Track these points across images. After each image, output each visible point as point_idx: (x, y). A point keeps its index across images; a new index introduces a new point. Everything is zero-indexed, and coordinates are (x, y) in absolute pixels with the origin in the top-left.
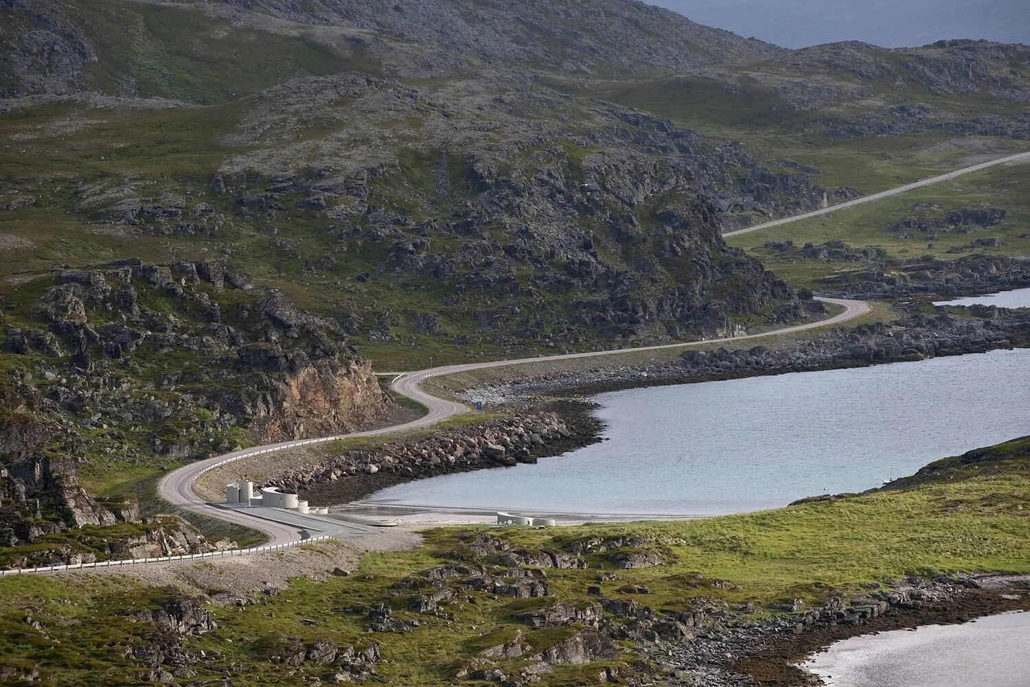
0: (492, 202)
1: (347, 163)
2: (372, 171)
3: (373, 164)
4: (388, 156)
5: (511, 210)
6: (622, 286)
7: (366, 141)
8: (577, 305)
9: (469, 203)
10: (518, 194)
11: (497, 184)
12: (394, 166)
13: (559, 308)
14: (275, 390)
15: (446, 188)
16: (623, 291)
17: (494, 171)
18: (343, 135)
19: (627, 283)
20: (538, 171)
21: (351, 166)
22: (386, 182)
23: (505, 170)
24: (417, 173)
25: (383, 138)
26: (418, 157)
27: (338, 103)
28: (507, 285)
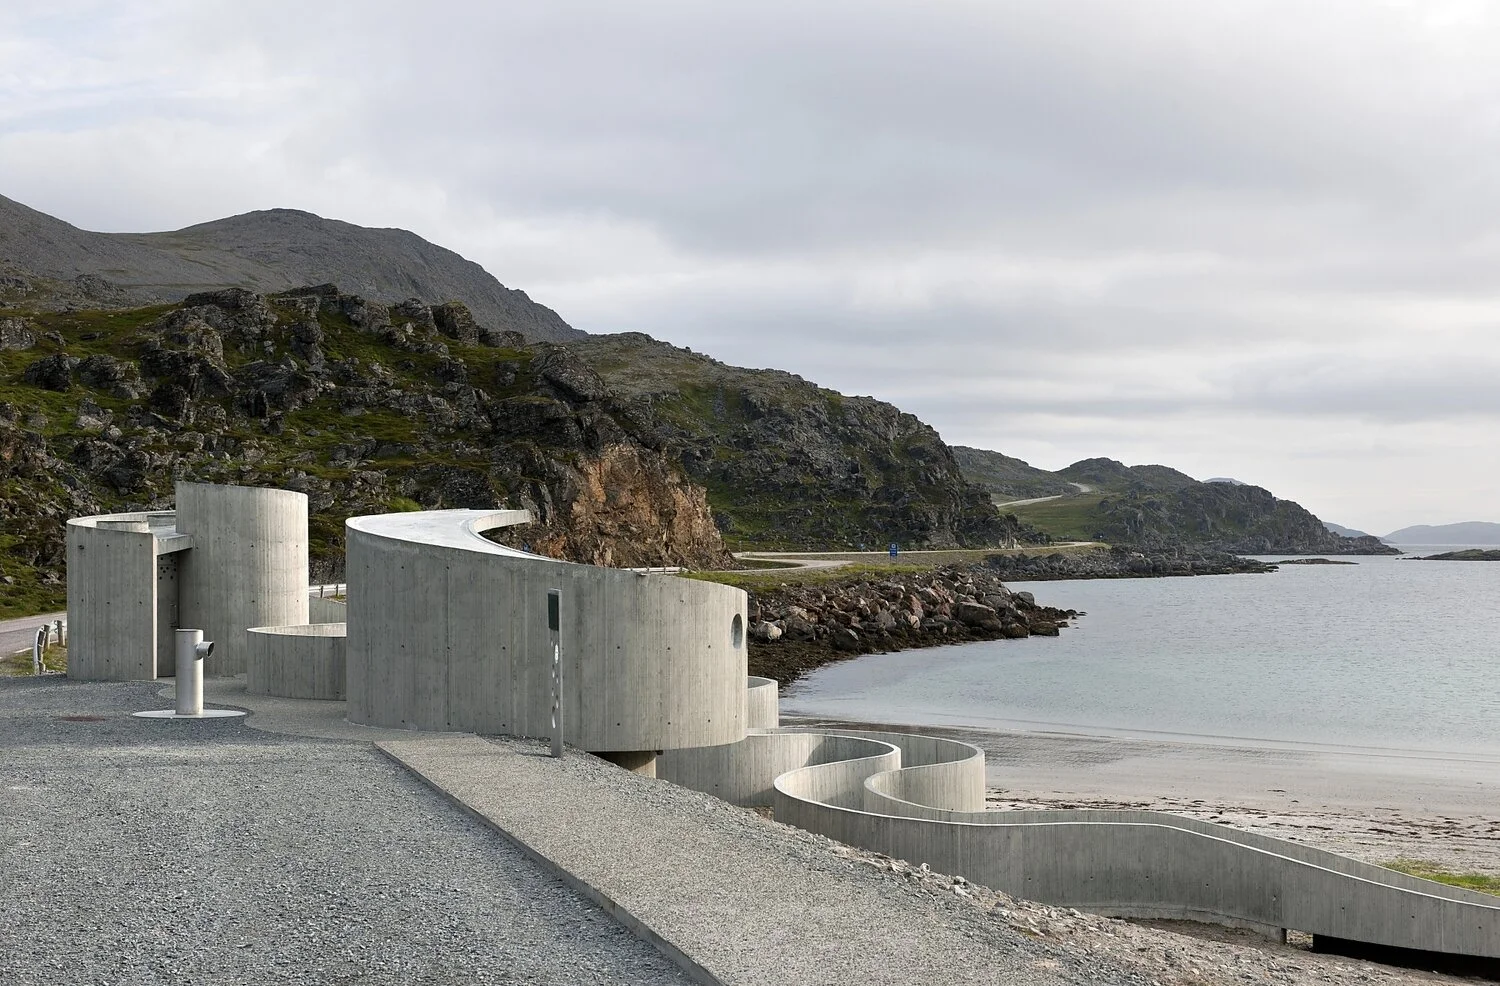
0: (766, 428)
1: (633, 389)
2: (656, 396)
3: (656, 391)
4: (670, 387)
5: (783, 434)
6: (903, 498)
7: (649, 375)
8: (867, 511)
9: (746, 427)
10: (790, 421)
11: (770, 412)
12: (675, 394)
13: (848, 513)
14: (556, 481)
15: (723, 415)
16: (904, 503)
17: (766, 402)
18: (628, 371)
19: (908, 495)
20: (804, 405)
21: (637, 391)
22: (669, 407)
23: (779, 403)
24: (695, 402)
25: (664, 374)
26: (696, 390)
27: (621, 351)
28: (793, 490)
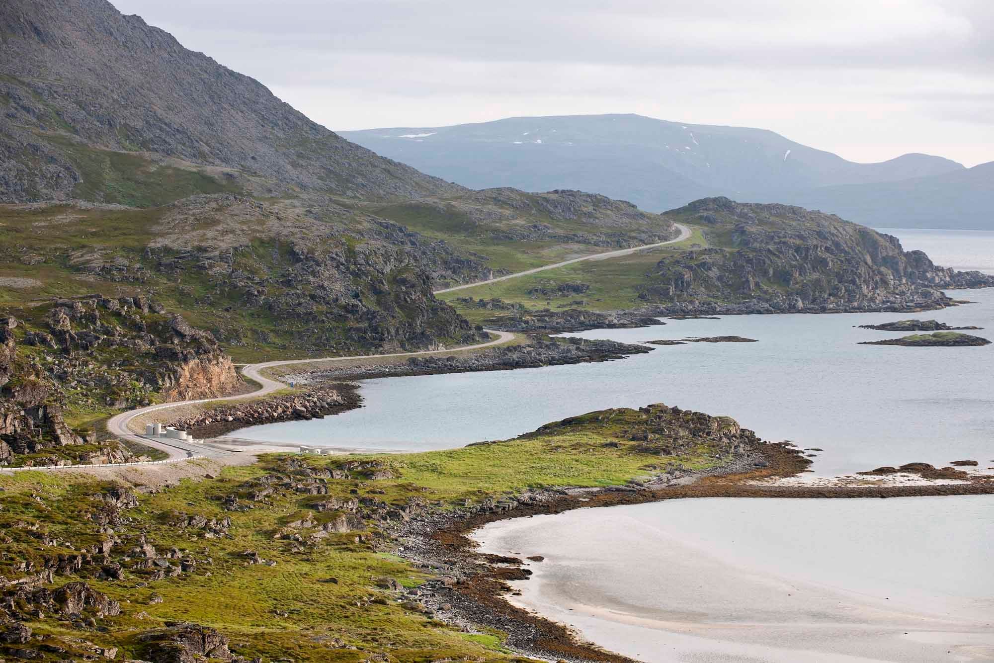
0: (303, 269)
1: (221, 244)
2: (236, 249)
3: (235, 245)
4: (244, 240)
5: (314, 274)
6: (376, 320)
7: (233, 232)
8: (350, 329)
9: (290, 269)
10: (318, 264)
11: (307, 258)
12: (247, 247)
13: (339, 330)
14: (175, 372)
15: (277, 260)
16: (376, 322)
17: (305, 251)
18: (219, 228)
19: (379, 318)
20: (330, 252)
21: (223, 246)
22: (244, 256)
23: (311, 251)
24: (261, 251)
25: (243, 230)
26: (262, 242)
27: (217, 210)
28: (310, 316)
